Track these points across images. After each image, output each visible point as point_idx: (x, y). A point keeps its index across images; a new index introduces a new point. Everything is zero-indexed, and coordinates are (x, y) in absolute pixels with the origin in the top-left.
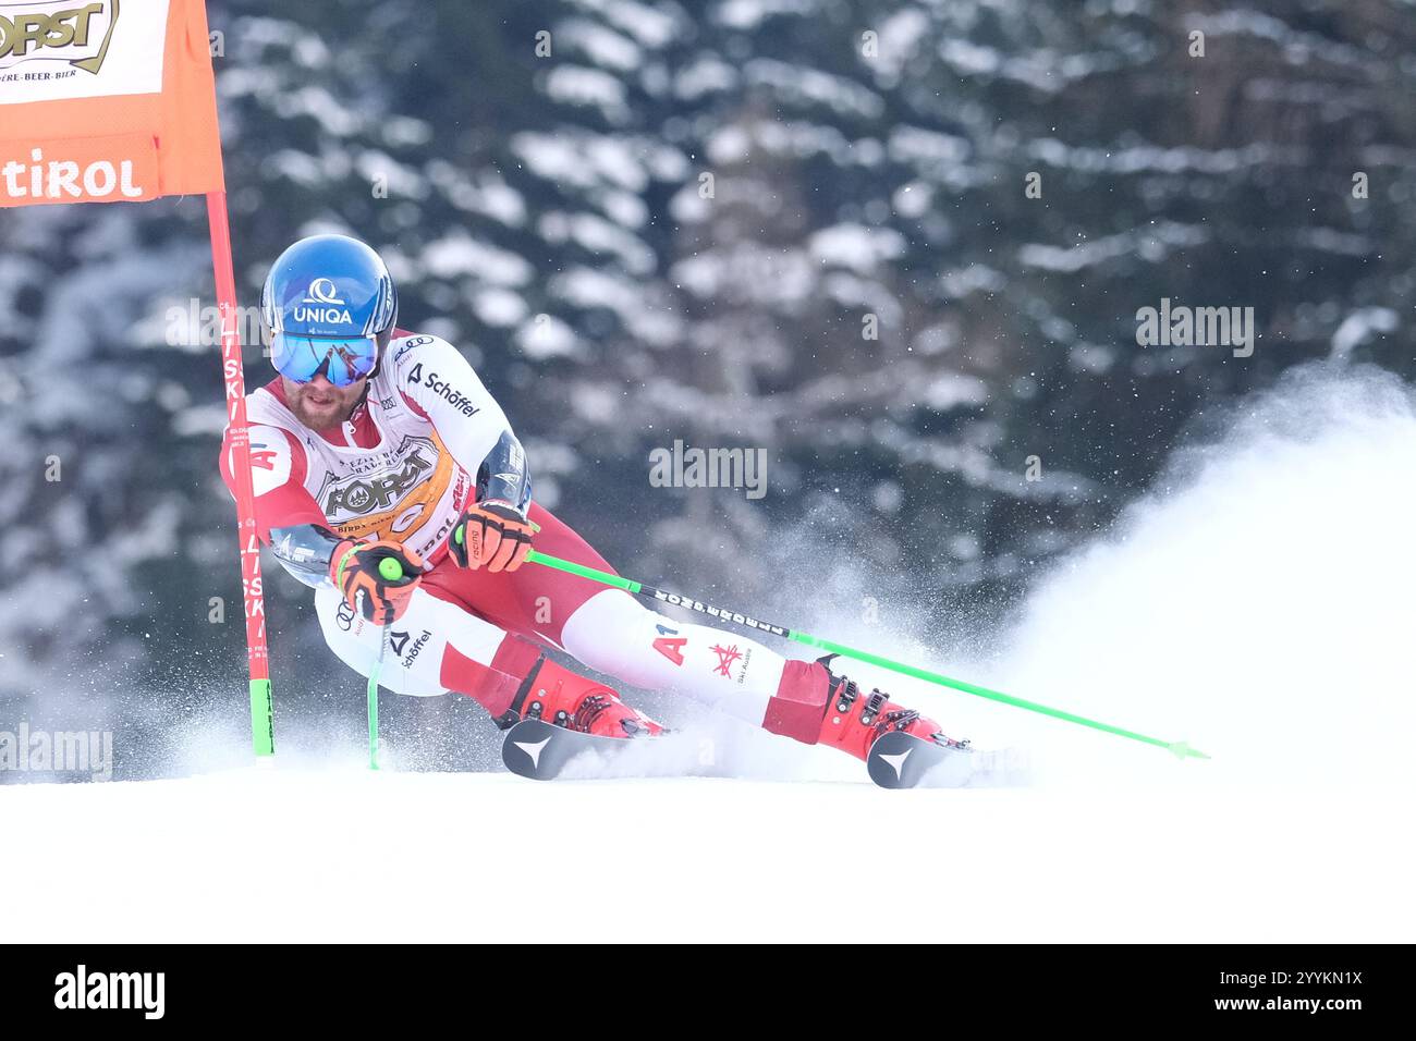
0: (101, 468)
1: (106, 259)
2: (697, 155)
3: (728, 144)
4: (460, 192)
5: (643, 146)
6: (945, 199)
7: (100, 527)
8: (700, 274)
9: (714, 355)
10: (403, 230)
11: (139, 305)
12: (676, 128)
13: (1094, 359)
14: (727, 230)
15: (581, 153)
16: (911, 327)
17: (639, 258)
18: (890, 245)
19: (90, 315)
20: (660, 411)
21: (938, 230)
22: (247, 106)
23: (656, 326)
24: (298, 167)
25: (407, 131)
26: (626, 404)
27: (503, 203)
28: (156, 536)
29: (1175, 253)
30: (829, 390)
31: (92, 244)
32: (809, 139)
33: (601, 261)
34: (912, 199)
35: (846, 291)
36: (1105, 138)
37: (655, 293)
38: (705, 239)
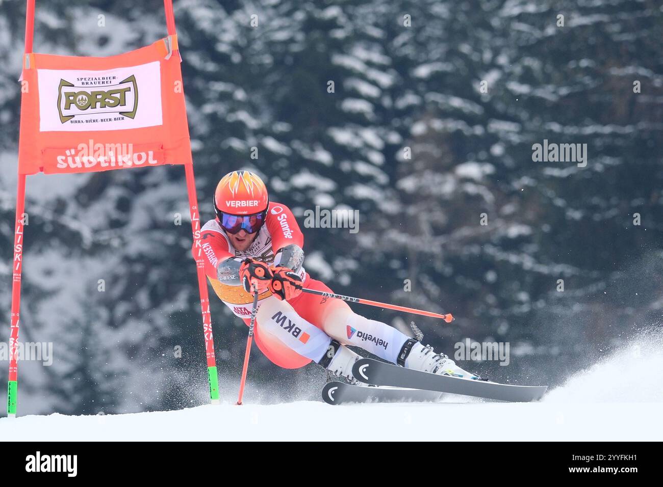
0: (155, 275)
1: (155, 186)
2: (406, 134)
3: (419, 129)
4: (306, 153)
5: (382, 131)
6: (511, 148)
7: (156, 300)
8: (408, 184)
9: (415, 218)
10: (282, 168)
11: (171, 205)
12: (396, 122)
13: (576, 215)
14: (419, 165)
15: (357, 134)
16: (499, 204)
17: (382, 178)
18: (489, 169)
19: (149, 209)
20: (393, 242)
21: (509, 162)
22: (213, 118)
23: (391, 207)
24: (236, 144)
25: (282, 127)
26: (378, 241)
27: (324, 157)
28: (180, 303)
29: (608, 168)
30: (465, 232)
31: (150, 179)
32: (453, 125)
33: (366, 180)
34: (497, 150)
35: (471, 189)
36: (577, 121)
37: (389, 193)
38: (410, 169)
